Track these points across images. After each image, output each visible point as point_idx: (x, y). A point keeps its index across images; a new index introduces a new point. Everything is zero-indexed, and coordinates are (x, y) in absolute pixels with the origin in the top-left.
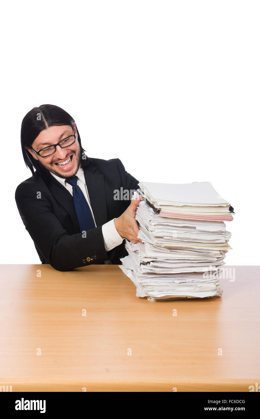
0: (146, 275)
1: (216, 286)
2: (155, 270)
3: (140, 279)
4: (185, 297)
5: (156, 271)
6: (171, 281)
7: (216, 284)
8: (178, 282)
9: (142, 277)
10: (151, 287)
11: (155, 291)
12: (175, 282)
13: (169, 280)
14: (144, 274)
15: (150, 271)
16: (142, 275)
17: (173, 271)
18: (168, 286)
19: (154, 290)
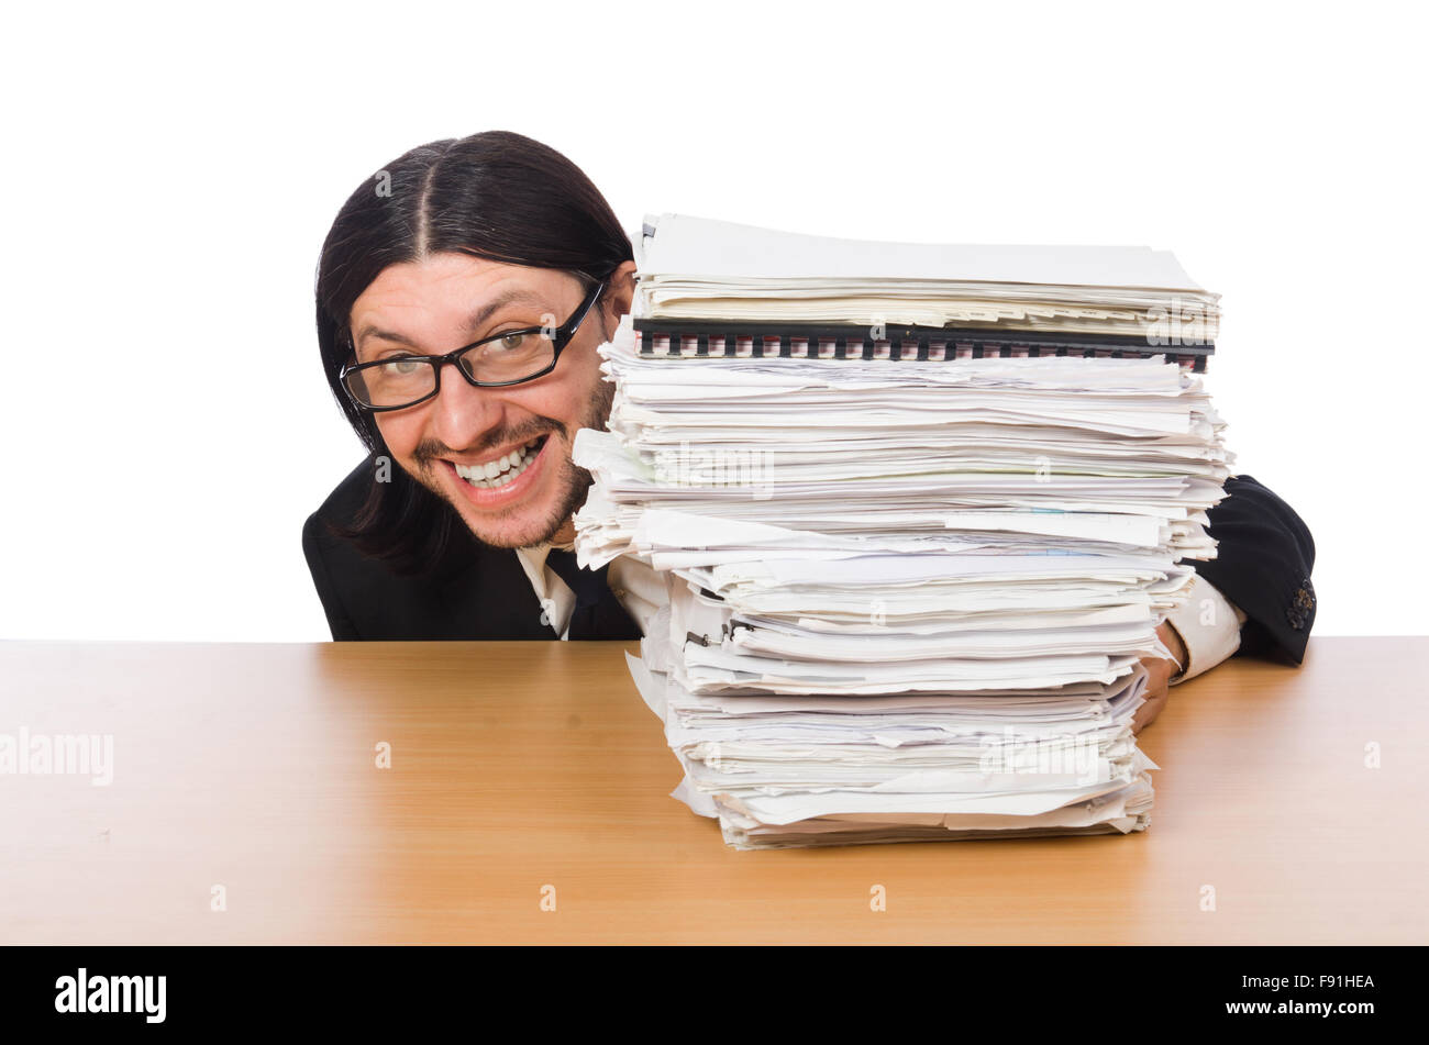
0: (713, 704)
1: (1117, 763)
2: (760, 676)
3: (686, 721)
4: (935, 823)
5: (766, 679)
6: (856, 736)
7: (1111, 753)
8: (892, 739)
9: (693, 711)
10: (740, 767)
11: (764, 790)
12: (879, 739)
13: (851, 728)
14: (704, 694)
15: (731, 680)
16: (698, 704)
17: (863, 679)
18: (837, 760)
19: (761, 786)
